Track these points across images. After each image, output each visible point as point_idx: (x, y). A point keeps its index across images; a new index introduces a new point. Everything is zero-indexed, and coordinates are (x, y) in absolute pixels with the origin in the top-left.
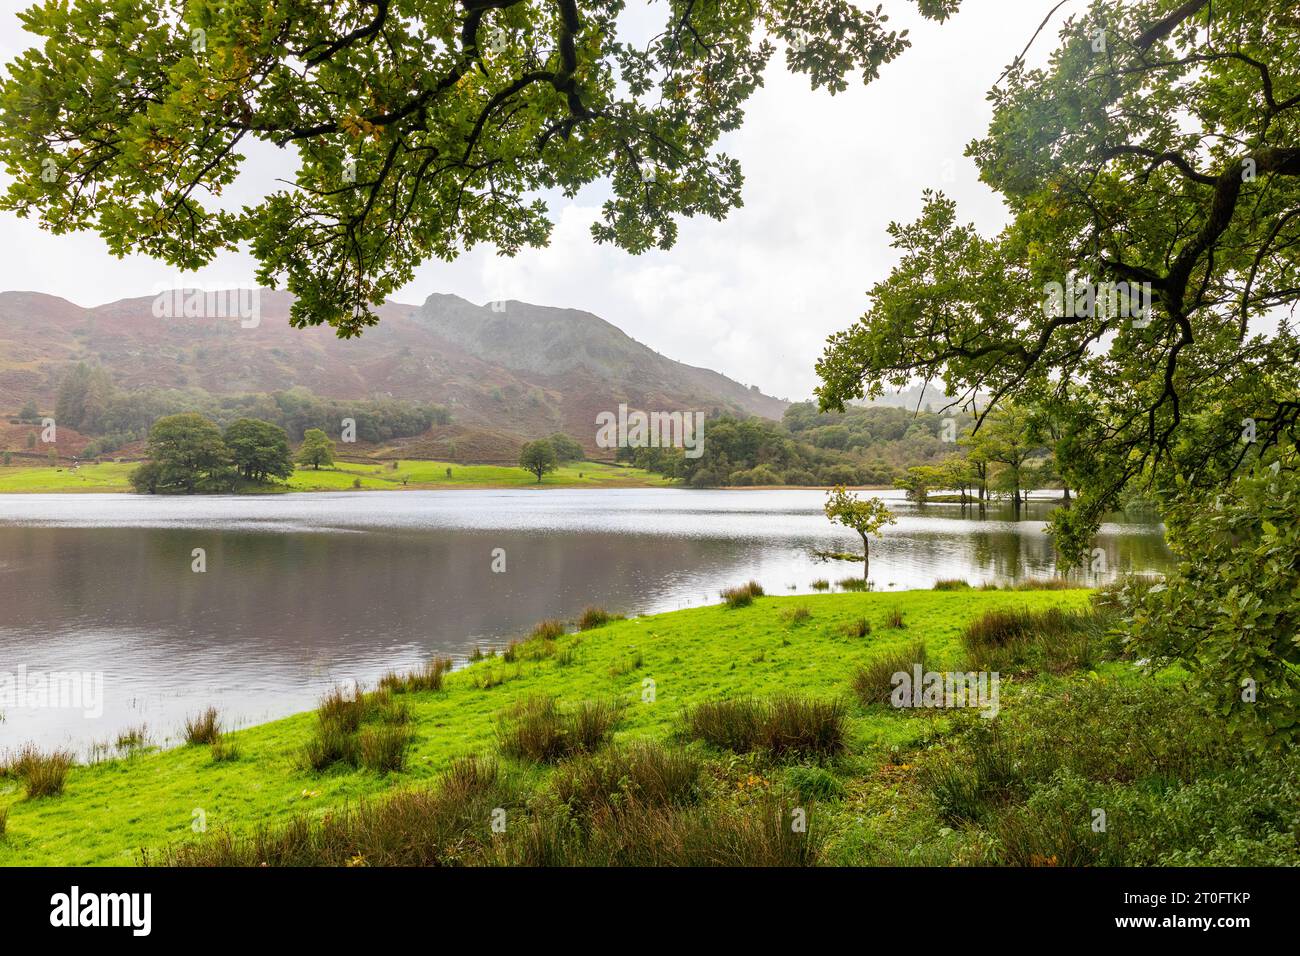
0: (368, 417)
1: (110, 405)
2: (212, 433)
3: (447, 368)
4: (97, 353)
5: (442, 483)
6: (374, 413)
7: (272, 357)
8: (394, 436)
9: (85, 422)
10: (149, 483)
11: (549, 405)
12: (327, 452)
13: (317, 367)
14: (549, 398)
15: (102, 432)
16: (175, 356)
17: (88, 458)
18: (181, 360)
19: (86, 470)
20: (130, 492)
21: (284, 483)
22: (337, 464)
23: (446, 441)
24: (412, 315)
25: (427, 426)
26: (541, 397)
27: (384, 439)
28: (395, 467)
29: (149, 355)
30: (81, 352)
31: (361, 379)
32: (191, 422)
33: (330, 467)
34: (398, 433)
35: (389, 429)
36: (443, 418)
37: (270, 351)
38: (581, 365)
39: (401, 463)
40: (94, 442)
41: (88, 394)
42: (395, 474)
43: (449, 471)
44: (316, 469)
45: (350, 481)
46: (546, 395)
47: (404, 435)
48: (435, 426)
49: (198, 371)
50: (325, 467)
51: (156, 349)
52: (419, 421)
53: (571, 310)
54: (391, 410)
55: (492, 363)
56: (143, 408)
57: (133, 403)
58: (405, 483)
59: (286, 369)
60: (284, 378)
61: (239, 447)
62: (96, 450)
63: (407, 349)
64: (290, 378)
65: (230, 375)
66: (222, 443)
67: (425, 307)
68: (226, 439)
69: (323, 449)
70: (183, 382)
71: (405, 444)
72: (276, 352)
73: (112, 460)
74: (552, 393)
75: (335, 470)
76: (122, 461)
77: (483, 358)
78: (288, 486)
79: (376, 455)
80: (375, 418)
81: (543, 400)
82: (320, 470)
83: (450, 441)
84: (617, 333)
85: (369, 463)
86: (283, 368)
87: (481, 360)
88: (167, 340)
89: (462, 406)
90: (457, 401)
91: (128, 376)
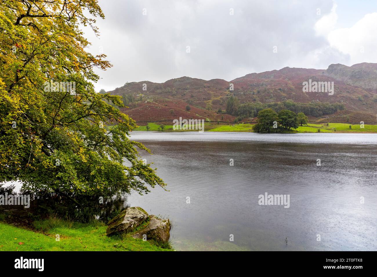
0: (314, 108)
1: (239, 108)
2: (275, 114)
3: (338, 90)
4: (233, 94)
5: (348, 131)
6: (316, 107)
7: (279, 91)
8: (324, 114)
9: (233, 113)
10: (258, 130)
12: (305, 120)
13: (293, 93)
15: (238, 115)
16: (252, 93)
17: (235, 122)
18: (253, 94)
19: (236, 126)
20: (252, 132)
21: (295, 130)
22: (308, 124)
23: (345, 116)
24: (323, 73)
25: (336, 110)
27: (320, 116)
28: (328, 125)
29: (245, 93)
30: (229, 94)
31: (308, 96)
32: (268, 111)
33: (306, 125)
34: (325, 114)
35: (321, 112)
36: (341, 108)
37: (278, 89)
39: (330, 124)
40: (237, 118)
41: (234, 105)
42: (328, 128)
44: (301, 126)
45: (316, 130)
47: (327, 114)
48: (339, 111)
49: (258, 97)
50: (304, 125)
51: (247, 91)
52: (332, 109)
54: (322, 106)
55: (356, 87)
56: (247, 108)
57: (245, 107)
58: (335, 131)
59: (284, 94)
60: (283, 97)
61: (282, 119)
62: (237, 120)
64: (285, 97)
65: (267, 97)
66: (278, 118)
67: (328, 70)
68: (279, 116)
69: (304, 119)
70: (255, 100)
71: (327, 117)
72: (280, 89)
73: (242, 123)
75: (307, 126)
76: (244, 123)
77: (352, 85)
78: (297, 131)
79: (318, 121)
80: (317, 109)
83: (347, 116)
85: (318, 124)
86: (282, 94)
87: (351, 86)
88: (249, 88)
89: (345, 103)
90: (343, 102)
91: (241, 99)
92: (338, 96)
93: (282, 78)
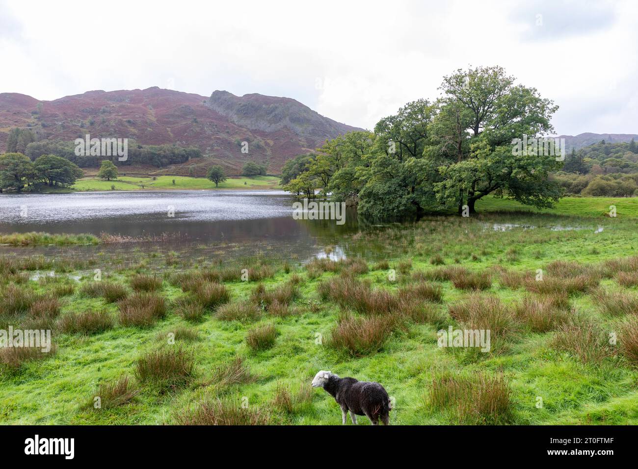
0: (155, 154)
1: (27, 149)
2: (26, 162)
3: (216, 129)
6: (159, 152)
7: (126, 124)
8: (170, 164)
11: (266, 147)
12: (113, 171)
13: (149, 129)
14: (267, 144)
16: (80, 124)
18: (82, 127)
21: (71, 187)
22: (119, 178)
24: (205, 102)
25: (188, 158)
26: (262, 143)
29: (67, 124)
31: (172, 135)
32: (15, 157)
33: (115, 179)
35: (166, 160)
36: (197, 154)
37: (126, 121)
38: (285, 127)
41: (18, 144)
43: (174, 181)
44: (109, 180)
46: (266, 142)
47: (175, 163)
49: (89, 132)
50: (113, 179)
51: (71, 121)
52: (183, 156)
53: (284, 98)
54: (168, 150)
55: (241, 126)
56: (41, 150)
57: (38, 147)
59: (133, 130)
63: (195, 119)
66: (31, 167)
67: (211, 97)
68: (35, 165)
72: (129, 122)
74: (268, 141)
75: (119, 181)
77: (237, 123)
78: (73, 189)
80: (159, 155)
81: (263, 145)
82: (111, 181)
84: (307, 109)
85: (145, 177)
86: (131, 130)
87: (235, 124)
88: (78, 116)
89: (219, 148)
90: (217, 146)
91: (53, 134)
92: (213, 137)
93: (143, 103)
